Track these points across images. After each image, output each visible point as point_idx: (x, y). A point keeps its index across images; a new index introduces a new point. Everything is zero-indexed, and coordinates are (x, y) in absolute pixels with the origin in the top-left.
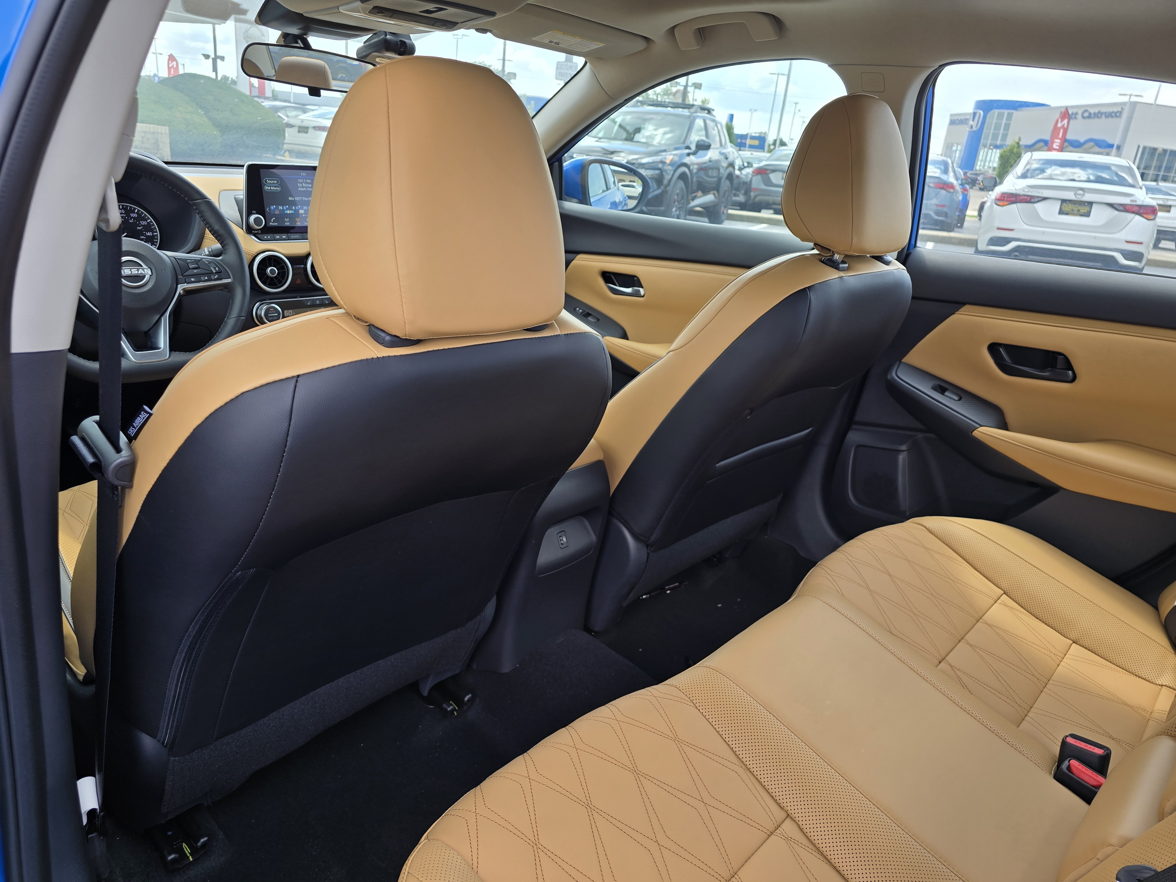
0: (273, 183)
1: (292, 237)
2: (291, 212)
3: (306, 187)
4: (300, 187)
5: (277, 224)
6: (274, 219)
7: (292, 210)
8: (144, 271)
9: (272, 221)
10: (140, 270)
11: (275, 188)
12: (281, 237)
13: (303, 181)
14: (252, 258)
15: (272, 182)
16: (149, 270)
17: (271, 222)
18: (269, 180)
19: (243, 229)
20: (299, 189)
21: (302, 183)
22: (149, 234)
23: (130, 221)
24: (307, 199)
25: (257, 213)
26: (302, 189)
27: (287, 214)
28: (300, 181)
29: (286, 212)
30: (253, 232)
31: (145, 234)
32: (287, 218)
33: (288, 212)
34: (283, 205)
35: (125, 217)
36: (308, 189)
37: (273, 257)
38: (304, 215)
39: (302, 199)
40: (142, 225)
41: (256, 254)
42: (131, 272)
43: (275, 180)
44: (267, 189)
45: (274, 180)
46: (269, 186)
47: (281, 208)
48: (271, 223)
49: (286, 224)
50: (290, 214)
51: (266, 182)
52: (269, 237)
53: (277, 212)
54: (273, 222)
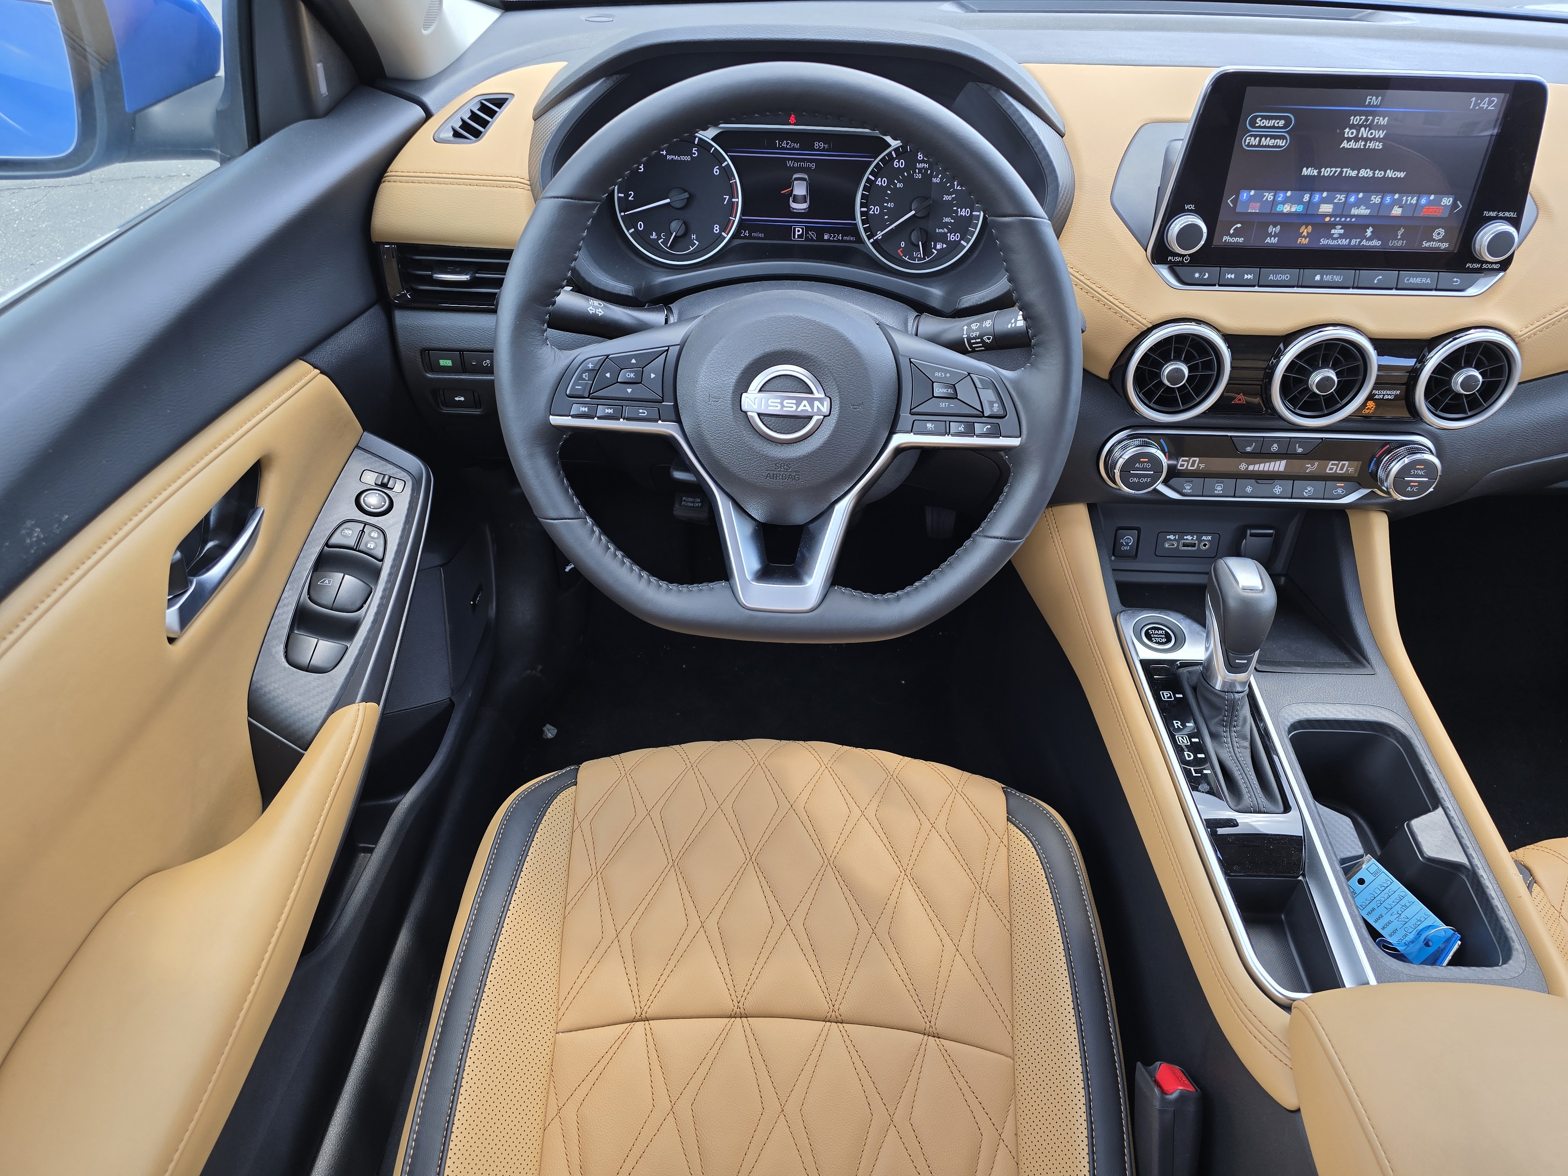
0: (1274, 127)
1: (1271, 277)
2: (1293, 209)
3: (1366, 140)
4: (1349, 140)
5: (1241, 240)
6: (1239, 225)
7: (1300, 202)
8: (812, 406)
9: (1232, 231)
10: (805, 402)
11: (1271, 142)
12: (1239, 276)
13: (1367, 120)
14: (1139, 333)
15: (1272, 123)
16: (827, 403)
17: (1228, 234)
18: (1264, 117)
19: (1146, 251)
20: (1345, 144)
21: (1358, 127)
22: (964, 212)
23: (934, 180)
24: (1354, 174)
25: (1197, 212)
26: (1352, 145)
27: (1282, 214)
28: (1355, 120)
29: (1279, 208)
30: (1170, 258)
31: (956, 212)
32: (1275, 226)
33: (1286, 208)
34: (1276, 188)
35: (926, 170)
36: (1371, 145)
37: (1191, 336)
38: (1327, 219)
39: (1342, 172)
40: (955, 192)
41: (1150, 326)
42: (783, 406)
43: (1280, 118)
44: (1248, 146)
45: (1276, 118)
46: (1255, 136)
47: (1269, 196)
48: (1226, 238)
49: (1268, 240)
50: (1290, 214)
51: (1253, 123)
52: (1206, 276)
53: (1254, 208)
54: (1231, 236)
